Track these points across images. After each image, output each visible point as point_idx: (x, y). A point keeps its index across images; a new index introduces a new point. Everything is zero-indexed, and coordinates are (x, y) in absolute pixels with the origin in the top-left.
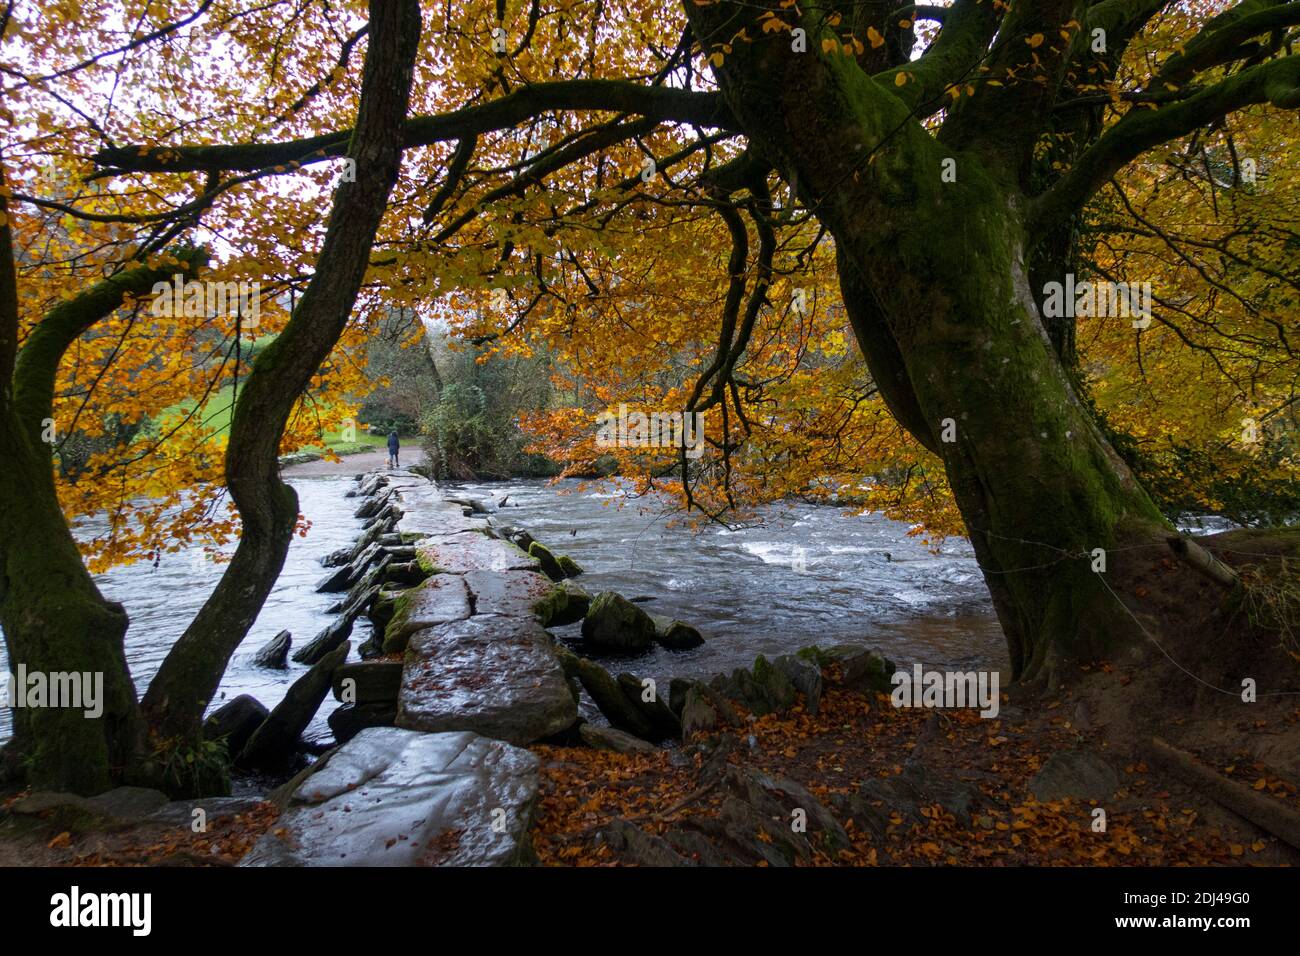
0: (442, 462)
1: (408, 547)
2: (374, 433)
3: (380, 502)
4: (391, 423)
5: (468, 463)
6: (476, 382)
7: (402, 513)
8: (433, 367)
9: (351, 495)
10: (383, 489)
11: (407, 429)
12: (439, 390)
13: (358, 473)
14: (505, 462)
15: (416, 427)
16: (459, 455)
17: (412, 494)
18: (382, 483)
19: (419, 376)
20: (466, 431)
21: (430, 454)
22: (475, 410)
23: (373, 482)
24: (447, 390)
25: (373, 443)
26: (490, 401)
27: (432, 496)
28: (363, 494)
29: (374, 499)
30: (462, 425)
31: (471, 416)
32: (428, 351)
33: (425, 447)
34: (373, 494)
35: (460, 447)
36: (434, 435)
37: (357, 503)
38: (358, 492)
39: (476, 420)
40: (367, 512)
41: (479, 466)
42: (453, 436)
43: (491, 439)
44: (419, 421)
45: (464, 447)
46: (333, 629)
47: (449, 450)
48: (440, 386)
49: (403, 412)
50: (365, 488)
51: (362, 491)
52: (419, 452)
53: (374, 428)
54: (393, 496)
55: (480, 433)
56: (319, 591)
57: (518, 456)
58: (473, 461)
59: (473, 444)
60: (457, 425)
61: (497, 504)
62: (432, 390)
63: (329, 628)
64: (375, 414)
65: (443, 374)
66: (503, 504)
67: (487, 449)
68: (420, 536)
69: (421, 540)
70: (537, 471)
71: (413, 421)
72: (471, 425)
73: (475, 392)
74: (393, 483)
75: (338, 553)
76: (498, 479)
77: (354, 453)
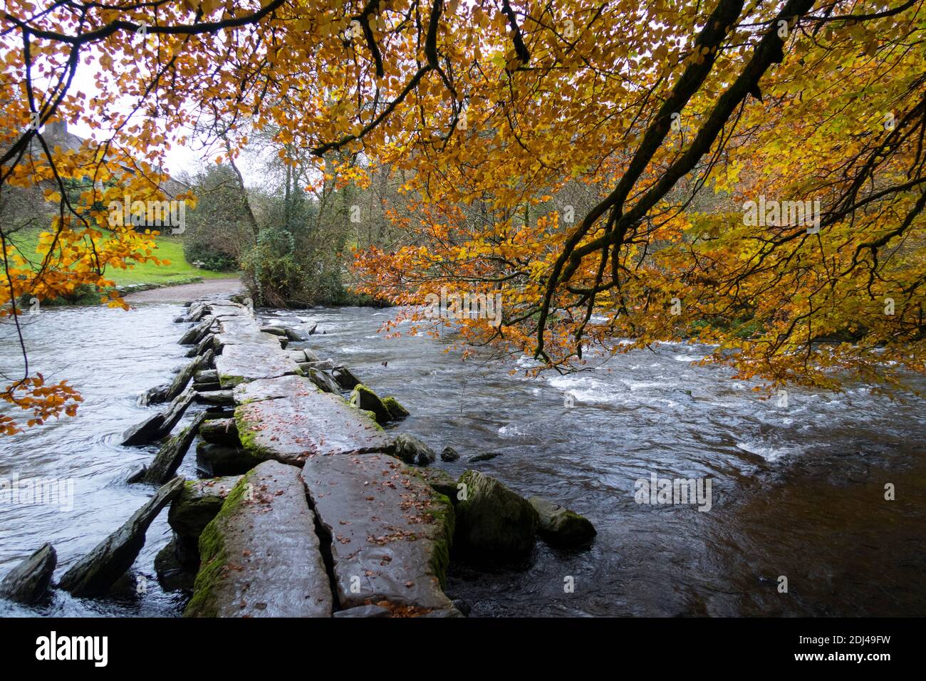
0: (258, 293)
1: (226, 393)
2: (202, 267)
3: (203, 331)
4: (216, 260)
5: (280, 294)
6: (286, 227)
7: (222, 345)
8: (251, 214)
9: (179, 321)
10: (208, 318)
11: (229, 265)
12: (256, 233)
13: (188, 300)
14: (310, 293)
15: (236, 264)
16: (272, 287)
17: (232, 325)
18: (206, 311)
19: (238, 222)
20: (278, 267)
21: (248, 286)
22: (285, 251)
23: (198, 310)
24: (262, 234)
25: (203, 275)
26: (298, 242)
27: (251, 327)
28: (190, 320)
29: (197, 327)
30: (275, 262)
31: (282, 255)
32: (246, 201)
33: (244, 280)
34: (198, 320)
35: (273, 280)
36: (251, 271)
37: (184, 330)
38: (185, 318)
39: (286, 259)
40: (191, 339)
41: (289, 296)
42: (267, 271)
43: (299, 275)
44: (239, 258)
45: (277, 280)
46: (116, 544)
47: (264, 283)
48: (256, 230)
49: (226, 251)
50: (191, 315)
51: (189, 317)
52: (239, 283)
53: (203, 263)
54: (215, 324)
55: (290, 269)
56: (126, 444)
57: (322, 289)
58: (284, 292)
59: (284, 279)
60: (271, 262)
61: (307, 332)
62: (249, 234)
63: (111, 539)
64: (204, 252)
65: (258, 220)
66: (312, 332)
67: (296, 283)
68: (240, 379)
69: (241, 386)
70: (336, 300)
71: (234, 259)
72: (282, 263)
73: (286, 236)
74: (216, 312)
75: (154, 390)
76: (304, 307)
77: (186, 283)
